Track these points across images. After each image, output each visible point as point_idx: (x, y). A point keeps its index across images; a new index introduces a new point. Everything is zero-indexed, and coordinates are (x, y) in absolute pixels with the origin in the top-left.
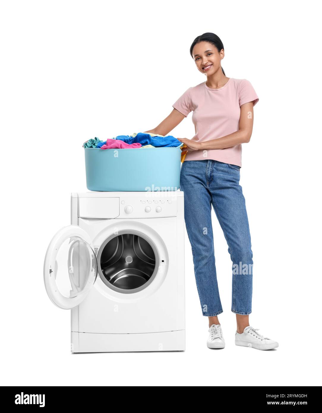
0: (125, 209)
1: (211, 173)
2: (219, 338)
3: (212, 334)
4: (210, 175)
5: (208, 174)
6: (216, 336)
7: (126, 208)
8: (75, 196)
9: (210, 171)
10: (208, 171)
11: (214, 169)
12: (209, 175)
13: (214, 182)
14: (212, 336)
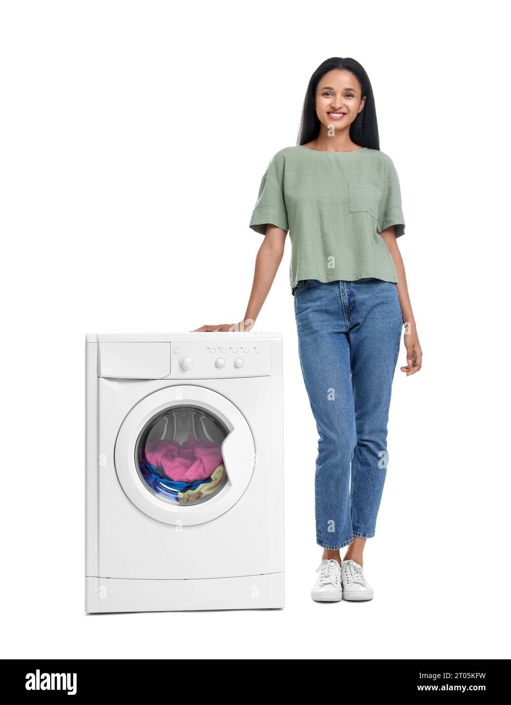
0: (181, 362)
1: (349, 298)
2: (331, 583)
3: (321, 577)
4: (349, 302)
5: (345, 302)
6: (327, 580)
7: (182, 360)
8: (92, 339)
9: (347, 295)
10: (343, 296)
11: (353, 290)
12: (347, 302)
13: (356, 312)
14: (321, 581)
